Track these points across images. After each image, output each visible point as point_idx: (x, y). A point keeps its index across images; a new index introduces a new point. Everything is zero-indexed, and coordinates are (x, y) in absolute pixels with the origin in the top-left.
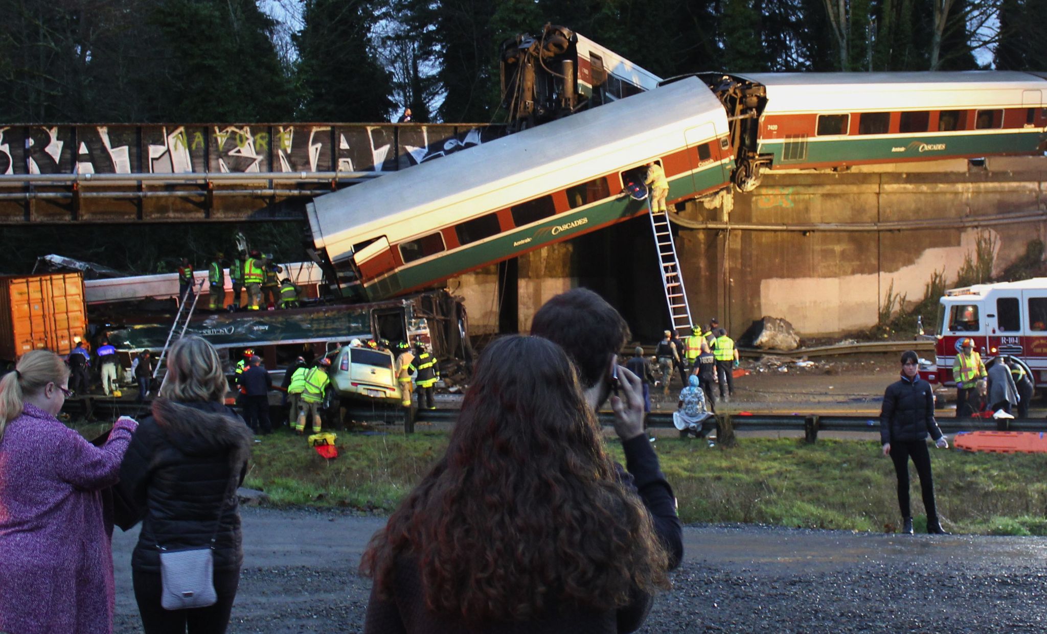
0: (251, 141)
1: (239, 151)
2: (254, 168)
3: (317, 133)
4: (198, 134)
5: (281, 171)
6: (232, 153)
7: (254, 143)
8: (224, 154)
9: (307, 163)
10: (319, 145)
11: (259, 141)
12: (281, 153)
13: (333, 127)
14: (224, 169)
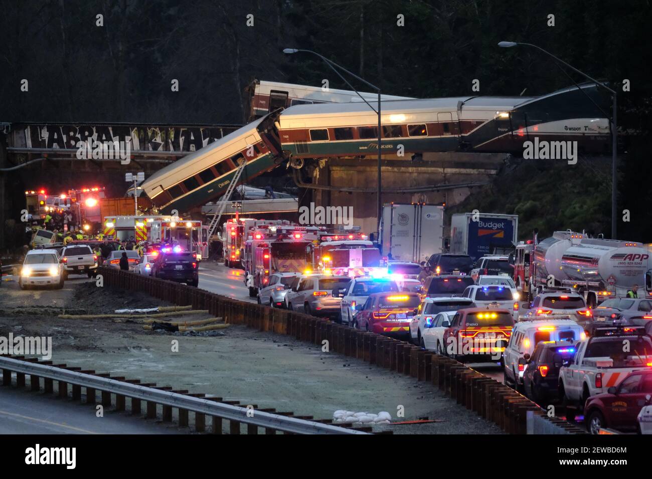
0: (160, 135)
1: (155, 140)
2: (161, 148)
3: (183, 131)
4: (142, 131)
5: (170, 151)
6: (153, 141)
7: (161, 135)
8: (150, 141)
9: (179, 146)
10: (183, 138)
11: (163, 135)
12: (170, 141)
13: (188, 128)
14: (151, 149)
